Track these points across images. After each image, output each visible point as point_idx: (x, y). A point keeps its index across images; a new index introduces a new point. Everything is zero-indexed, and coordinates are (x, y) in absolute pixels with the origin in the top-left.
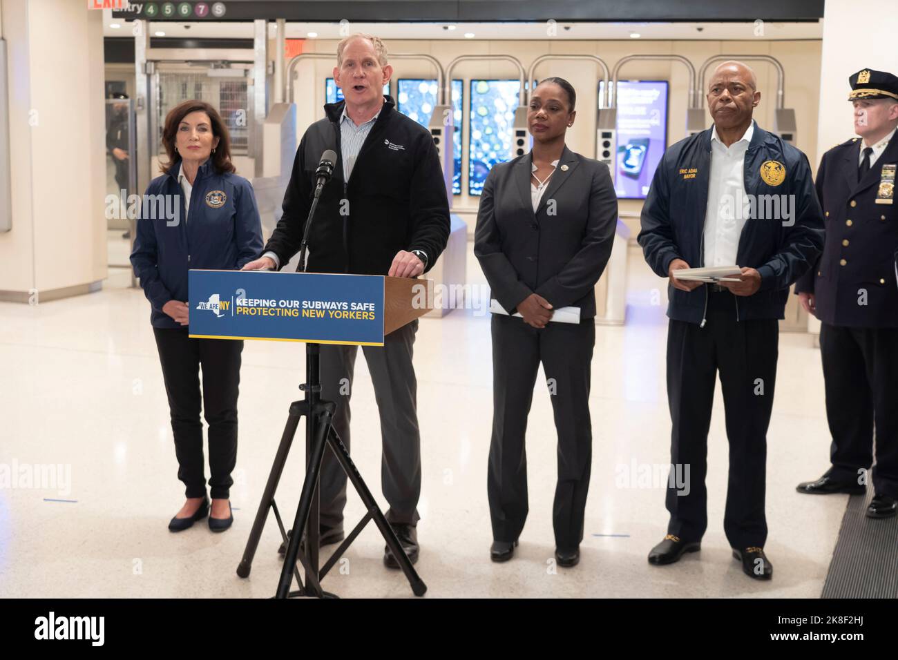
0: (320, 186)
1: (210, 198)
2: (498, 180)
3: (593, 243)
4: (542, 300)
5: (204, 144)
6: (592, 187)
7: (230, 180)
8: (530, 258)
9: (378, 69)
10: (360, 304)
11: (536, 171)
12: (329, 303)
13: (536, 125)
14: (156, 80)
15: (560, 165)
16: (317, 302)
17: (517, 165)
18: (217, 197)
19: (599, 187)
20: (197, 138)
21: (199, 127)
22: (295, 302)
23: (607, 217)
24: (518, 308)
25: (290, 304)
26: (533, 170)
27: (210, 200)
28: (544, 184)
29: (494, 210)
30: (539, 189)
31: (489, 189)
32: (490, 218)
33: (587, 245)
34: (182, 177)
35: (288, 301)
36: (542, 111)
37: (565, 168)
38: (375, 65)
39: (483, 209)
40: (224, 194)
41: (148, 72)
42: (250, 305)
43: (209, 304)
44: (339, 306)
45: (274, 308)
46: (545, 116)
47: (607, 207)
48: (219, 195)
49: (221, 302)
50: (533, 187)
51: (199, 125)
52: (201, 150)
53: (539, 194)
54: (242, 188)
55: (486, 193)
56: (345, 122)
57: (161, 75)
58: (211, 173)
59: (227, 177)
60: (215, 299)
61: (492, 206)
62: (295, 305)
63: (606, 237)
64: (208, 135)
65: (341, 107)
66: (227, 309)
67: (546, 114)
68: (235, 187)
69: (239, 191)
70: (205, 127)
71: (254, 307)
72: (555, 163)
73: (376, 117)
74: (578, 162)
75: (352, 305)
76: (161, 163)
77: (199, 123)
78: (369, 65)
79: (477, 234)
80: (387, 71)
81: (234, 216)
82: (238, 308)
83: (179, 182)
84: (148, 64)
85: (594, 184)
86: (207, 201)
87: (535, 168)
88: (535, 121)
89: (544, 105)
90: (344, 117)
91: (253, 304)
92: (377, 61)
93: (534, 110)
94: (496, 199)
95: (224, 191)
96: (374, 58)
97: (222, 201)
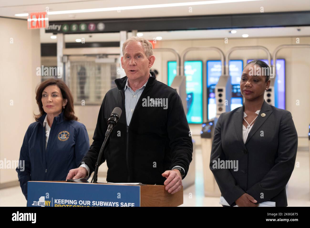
0: (109, 130)
1: (61, 135)
2: (223, 124)
3: (282, 161)
4: (251, 197)
5: (57, 104)
6: (280, 127)
7: (73, 125)
8: (243, 171)
9: (145, 59)
10: (126, 203)
11: (247, 117)
12: (108, 202)
13: (245, 90)
14: (68, 65)
15: (260, 113)
16: (100, 202)
17: (235, 114)
18: (64, 135)
19: (285, 126)
20: (51, 100)
21: (53, 94)
22: (88, 201)
23: (290, 145)
24: (237, 202)
25: (85, 203)
26: (245, 117)
27: (60, 137)
28: (251, 126)
29: (221, 141)
30: (248, 129)
31: (218, 129)
32: (219, 146)
33: (278, 162)
34: (46, 123)
35: (84, 201)
36: (248, 83)
37: (264, 115)
38: (143, 57)
39: (215, 140)
40: (68, 133)
41: (64, 61)
42: (62, 203)
43: (39, 202)
44: (114, 204)
45: (76, 205)
46: (251, 85)
47: (291, 139)
48: (66, 133)
49: (46, 201)
50: (244, 127)
51: (53, 93)
52: (53, 107)
53: (248, 131)
54: (79, 129)
55: (217, 131)
56: (128, 89)
57: (71, 62)
58: (62, 121)
59: (72, 123)
60: (42, 199)
61: (220, 139)
62: (88, 203)
63: (289, 158)
64: (59, 99)
65: (125, 81)
66: (49, 205)
67: (251, 84)
68: (75, 129)
69: (78, 131)
70: (56, 94)
71: (64, 204)
72: (258, 112)
73: (145, 85)
74: (272, 111)
75: (121, 204)
76: (35, 115)
77: (53, 92)
78: (139, 57)
79: (212, 155)
80: (152, 59)
81: (74, 146)
82: (55, 205)
83: (44, 126)
84: (64, 57)
85: (281, 125)
86: (58, 137)
87: (245, 115)
88: (245, 89)
89: (250, 79)
90: (127, 87)
91: (64, 202)
92: (144, 55)
93: (244, 81)
94: (222, 135)
95: (69, 132)
96: (142, 53)
97: (67, 137)
